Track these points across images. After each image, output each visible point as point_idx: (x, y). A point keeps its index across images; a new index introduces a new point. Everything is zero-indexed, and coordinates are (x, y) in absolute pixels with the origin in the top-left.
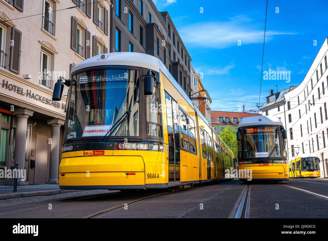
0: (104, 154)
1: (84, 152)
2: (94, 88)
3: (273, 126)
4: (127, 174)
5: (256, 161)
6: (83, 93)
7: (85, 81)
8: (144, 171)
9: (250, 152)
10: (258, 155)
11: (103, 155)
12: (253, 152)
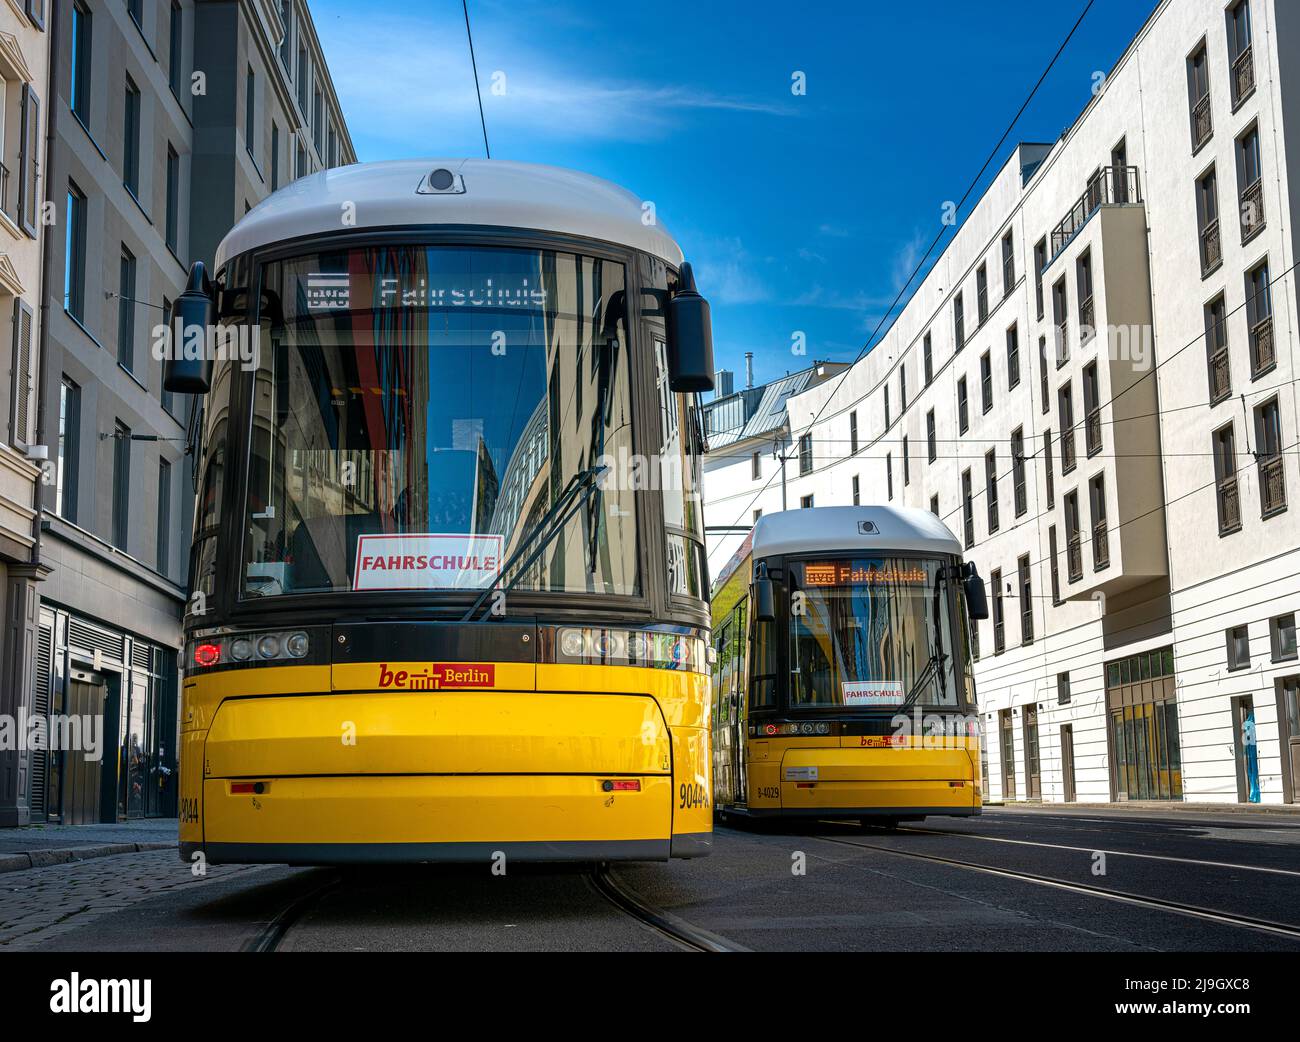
0: (491, 683)
1: (384, 667)
2: (362, 339)
3: (921, 559)
4: (607, 787)
5: (849, 724)
6: (313, 357)
7: (337, 299)
8: (669, 771)
9: (816, 680)
10: (858, 693)
11: (488, 685)
12: (827, 679)
